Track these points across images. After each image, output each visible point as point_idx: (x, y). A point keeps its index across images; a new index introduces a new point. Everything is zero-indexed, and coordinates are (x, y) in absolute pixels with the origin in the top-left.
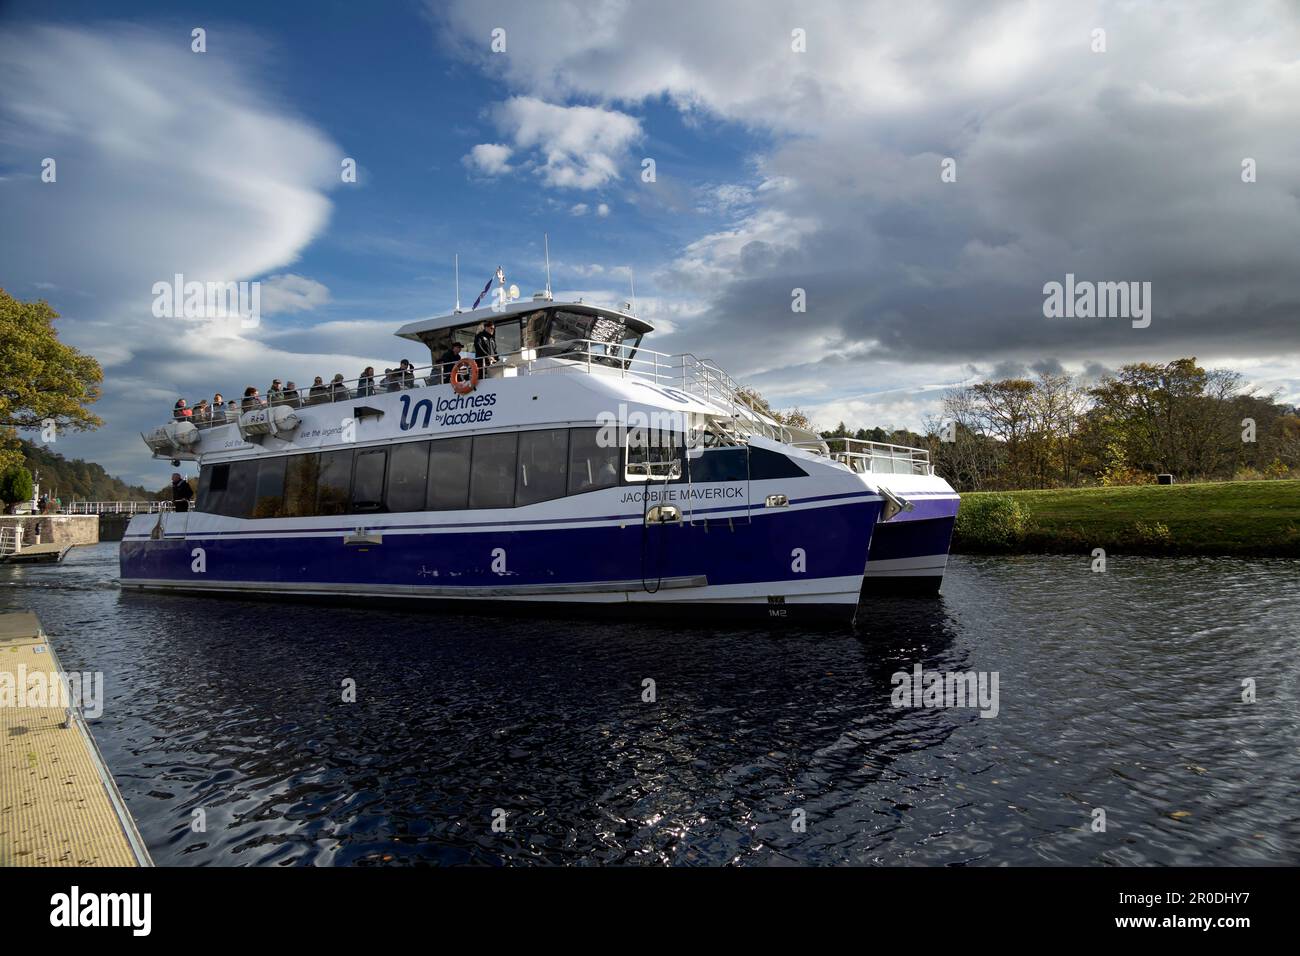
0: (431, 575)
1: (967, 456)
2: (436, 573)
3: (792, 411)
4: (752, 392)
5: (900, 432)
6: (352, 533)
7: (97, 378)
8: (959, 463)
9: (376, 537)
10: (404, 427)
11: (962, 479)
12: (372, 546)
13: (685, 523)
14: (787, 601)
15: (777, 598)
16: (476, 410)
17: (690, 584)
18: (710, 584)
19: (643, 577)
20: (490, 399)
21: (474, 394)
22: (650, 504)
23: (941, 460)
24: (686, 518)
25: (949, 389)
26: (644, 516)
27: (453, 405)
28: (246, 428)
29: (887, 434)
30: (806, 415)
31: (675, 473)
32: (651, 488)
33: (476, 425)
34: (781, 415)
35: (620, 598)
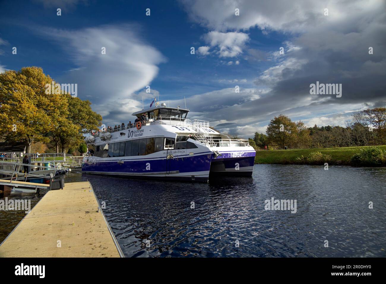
0: (132, 170)
1: (362, 134)
2: (133, 170)
3: (299, 121)
4: (285, 116)
5: (337, 127)
6: (119, 161)
7: (101, 120)
8: (359, 136)
9: (123, 162)
10: (128, 137)
11: (360, 142)
12: (122, 164)
13: (174, 159)
14: (195, 177)
15: (193, 176)
16: (140, 133)
17: (176, 172)
18: (180, 172)
19: (167, 171)
20: (143, 131)
21: (140, 130)
22: (168, 154)
23: (352, 136)
24: (174, 158)
25: (354, 112)
26: (167, 157)
27: (137, 132)
28: (101, 137)
29: (332, 128)
30: (303, 122)
31: (173, 147)
32: (168, 151)
33: (140, 137)
34: (295, 122)
35: (164, 176)
